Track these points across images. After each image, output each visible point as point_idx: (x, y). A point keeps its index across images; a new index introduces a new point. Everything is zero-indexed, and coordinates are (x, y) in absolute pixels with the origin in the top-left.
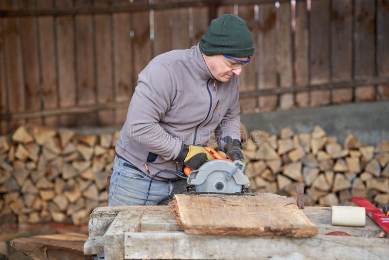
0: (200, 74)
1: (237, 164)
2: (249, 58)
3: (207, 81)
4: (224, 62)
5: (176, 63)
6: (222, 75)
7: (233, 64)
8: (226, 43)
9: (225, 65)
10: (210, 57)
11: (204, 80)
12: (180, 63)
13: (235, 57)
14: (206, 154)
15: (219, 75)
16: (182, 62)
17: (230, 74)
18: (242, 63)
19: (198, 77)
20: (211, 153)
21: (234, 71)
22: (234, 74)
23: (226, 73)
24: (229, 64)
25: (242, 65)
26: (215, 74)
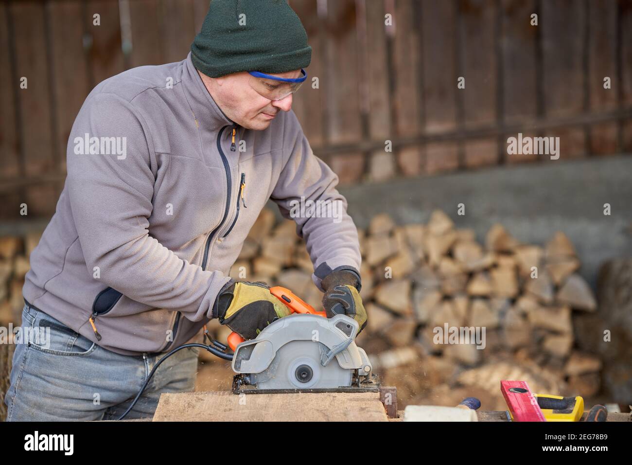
0: (200, 117)
1: (340, 325)
2: (303, 71)
3: (218, 131)
4: (252, 88)
6: (252, 115)
7: (274, 87)
8: (251, 45)
9: (256, 93)
10: (220, 81)
11: (211, 131)
12: (152, 93)
13: (269, 73)
15: (246, 116)
16: (157, 91)
17: (271, 110)
18: (288, 82)
19: (195, 124)
21: (277, 104)
22: (278, 109)
23: (261, 111)
24: (264, 89)
25: (293, 88)
26: (237, 115)
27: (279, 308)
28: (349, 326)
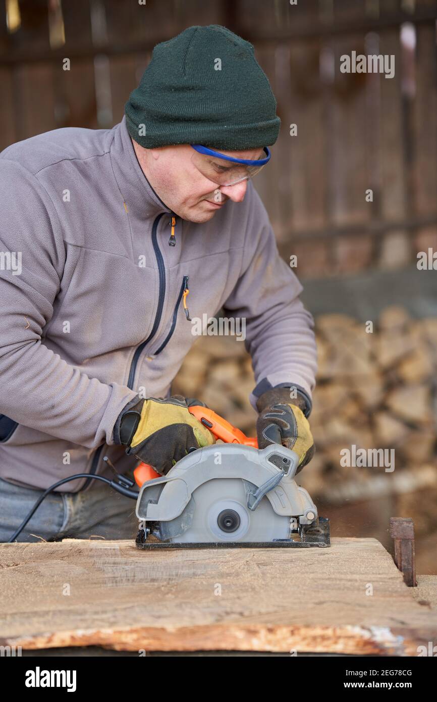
0: (129, 201)
2: (266, 150)
3: (154, 219)
4: (196, 167)
5: (57, 165)
6: (191, 202)
7: (223, 170)
8: (197, 110)
9: (200, 174)
10: (155, 153)
11: (144, 219)
12: (68, 167)
13: (219, 149)
14: (190, 429)
15: (185, 202)
16: (75, 164)
17: (218, 198)
18: (243, 165)
19: (123, 210)
20: (206, 424)
21: (226, 191)
22: (226, 198)
23: (206, 196)
24: (210, 171)
25: (248, 173)
26: (173, 202)
27: (201, 433)
28: (285, 460)
